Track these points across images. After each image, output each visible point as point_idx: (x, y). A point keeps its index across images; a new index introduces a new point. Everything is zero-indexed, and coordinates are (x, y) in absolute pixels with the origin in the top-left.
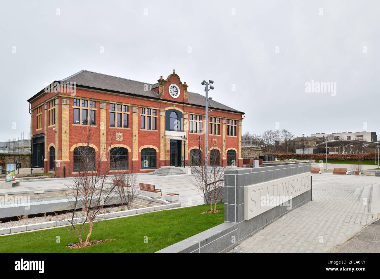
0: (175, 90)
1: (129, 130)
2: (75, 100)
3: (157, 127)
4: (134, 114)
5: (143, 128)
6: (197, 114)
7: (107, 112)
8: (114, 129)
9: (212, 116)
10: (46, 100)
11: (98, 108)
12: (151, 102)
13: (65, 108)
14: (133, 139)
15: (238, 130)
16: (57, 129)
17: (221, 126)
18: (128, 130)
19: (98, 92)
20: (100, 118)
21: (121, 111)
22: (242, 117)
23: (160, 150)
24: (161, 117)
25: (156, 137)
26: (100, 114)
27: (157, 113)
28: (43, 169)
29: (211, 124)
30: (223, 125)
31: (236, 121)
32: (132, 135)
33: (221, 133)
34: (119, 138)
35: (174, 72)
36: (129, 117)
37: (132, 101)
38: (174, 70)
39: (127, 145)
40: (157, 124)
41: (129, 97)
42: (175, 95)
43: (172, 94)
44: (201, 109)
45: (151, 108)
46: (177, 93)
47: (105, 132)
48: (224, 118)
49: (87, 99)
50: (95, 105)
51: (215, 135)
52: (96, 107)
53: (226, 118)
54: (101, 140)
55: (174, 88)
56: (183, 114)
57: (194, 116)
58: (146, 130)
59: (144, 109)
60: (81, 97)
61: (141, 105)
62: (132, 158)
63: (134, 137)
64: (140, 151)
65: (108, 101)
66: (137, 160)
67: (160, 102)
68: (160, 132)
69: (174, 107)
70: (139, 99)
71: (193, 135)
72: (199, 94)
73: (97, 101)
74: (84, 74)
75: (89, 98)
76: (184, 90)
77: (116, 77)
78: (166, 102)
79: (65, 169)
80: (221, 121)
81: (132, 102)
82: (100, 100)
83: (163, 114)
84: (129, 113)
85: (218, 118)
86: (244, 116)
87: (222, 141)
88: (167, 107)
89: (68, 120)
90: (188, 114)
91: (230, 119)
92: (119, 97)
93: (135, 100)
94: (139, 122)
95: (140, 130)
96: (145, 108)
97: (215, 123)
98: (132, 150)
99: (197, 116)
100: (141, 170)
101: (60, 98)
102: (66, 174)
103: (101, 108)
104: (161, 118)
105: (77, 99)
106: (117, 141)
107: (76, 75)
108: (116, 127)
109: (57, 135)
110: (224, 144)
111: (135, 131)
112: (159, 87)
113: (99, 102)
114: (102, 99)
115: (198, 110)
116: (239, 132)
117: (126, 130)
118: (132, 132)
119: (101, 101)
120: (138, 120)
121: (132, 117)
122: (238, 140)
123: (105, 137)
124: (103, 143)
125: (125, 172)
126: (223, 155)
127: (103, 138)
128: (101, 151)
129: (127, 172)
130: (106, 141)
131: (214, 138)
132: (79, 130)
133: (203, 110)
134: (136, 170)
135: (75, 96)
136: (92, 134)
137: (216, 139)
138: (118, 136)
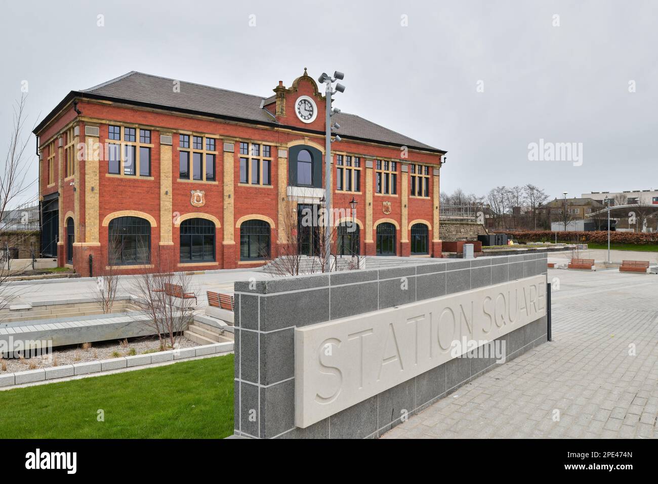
0: (307, 108)
1: (217, 186)
2: (111, 128)
3: (272, 179)
4: (226, 154)
5: (245, 182)
6: (351, 155)
7: (174, 151)
8: (188, 184)
9: (381, 159)
10: (61, 130)
11: (155, 142)
12: (261, 131)
14: (226, 203)
15: (433, 185)
16: (76, 184)
17: (398, 177)
18: (215, 186)
19: (157, 113)
20: (159, 164)
21: (202, 149)
22: (440, 159)
23: (277, 224)
24: (279, 160)
25: (269, 200)
26: (159, 155)
27: (272, 153)
28: (55, 260)
29: (380, 174)
30: (403, 176)
31: (428, 167)
32: (223, 194)
33: (398, 191)
34: (197, 201)
35: (306, 72)
36: (217, 160)
37: (224, 129)
38: (306, 69)
39: (212, 214)
40: (272, 174)
41: (217, 122)
42: (307, 118)
43: (302, 116)
44: (358, 144)
45: (259, 142)
46: (311, 113)
47: (170, 190)
48: (404, 162)
49: (134, 126)
50: (150, 137)
51: (387, 195)
52: (152, 141)
53: (409, 163)
54: (162, 205)
55: (305, 103)
56: (323, 154)
57: (345, 158)
58: (250, 185)
59: (246, 145)
60: (123, 122)
61: (240, 138)
62: (223, 239)
63: (226, 198)
64: (238, 225)
65: (175, 129)
66: (233, 242)
67: (277, 131)
68: (278, 190)
69: (306, 141)
70: (236, 125)
71: (344, 194)
72: (357, 117)
73: (154, 130)
74: (134, 78)
75: (139, 124)
77: (197, 85)
78: (290, 130)
79: (91, 260)
80: (398, 168)
81: (222, 132)
82: (159, 127)
83: (283, 154)
84: (216, 153)
85: (393, 162)
86: (445, 158)
87: (401, 207)
88: (291, 140)
89: (98, 166)
90: (333, 155)
91: (416, 163)
92: (196, 122)
93: (228, 128)
94: (237, 170)
95: (239, 185)
96: (248, 144)
97: (387, 172)
98: (222, 224)
99: (351, 157)
100: (240, 263)
101: (81, 124)
102: (93, 270)
103: (161, 143)
104: (279, 162)
105: (114, 126)
106: (194, 206)
107: (117, 80)
108: (191, 180)
109: (77, 195)
110: (405, 212)
111: (229, 188)
112: (275, 102)
113: (158, 131)
114: (162, 125)
115: (353, 146)
116: (435, 189)
117: (211, 185)
118: (223, 189)
119: (162, 129)
120: (235, 167)
121: (222, 160)
122: (433, 205)
123: (170, 198)
124: (166, 210)
125: (209, 266)
126: (403, 233)
127: (165, 201)
128: (162, 226)
129: (214, 266)
130: (171, 207)
131: (385, 201)
132: (120, 186)
133: (362, 147)
134: (230, 263)
135: (110, 120)
136: (144, 193)
137: (389, 202)
138: (195, 198)
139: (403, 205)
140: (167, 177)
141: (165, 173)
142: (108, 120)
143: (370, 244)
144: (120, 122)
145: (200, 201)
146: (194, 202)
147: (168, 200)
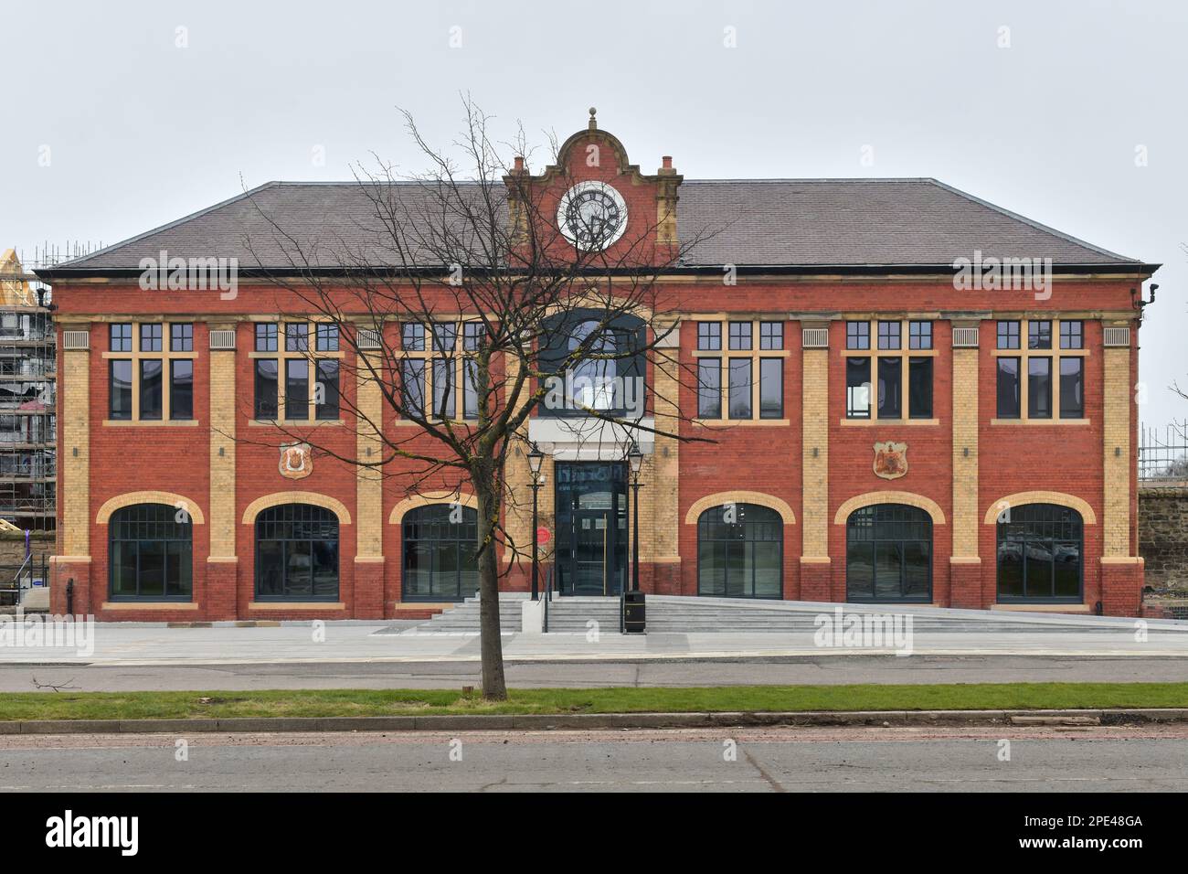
0: (599, 213)
1: (342, 430)
2: (116, 330)
4: (362, 356)
7: (238, 361)
8: (272, 429)
11: (201, 347)
13: (75, 363)
14: (361, 467)
15: (1102, 380)
18: (335, 429)
20: (210, 390)
21: (308, 349)
22: (1130, 293)
26: (211, 372)
30: (956, 359)
32: (355, 446)
33: (937, 407)
34: (292, 466)
35: (591, 121)
36: (342, 372)
37: (356, 298)
38: (593, 112)
39: (329, 495)
41: (338, 286)
43: (579, 236)
47: (230, 446)
48: (964, 317)
49: (158, 320)
51: (893, 422)
52: (195, 345)
54: (212, 478)
56: (649, 325)
58: (427, 422)
60: (133, 315)
62: (355, 550)
63: (362, 457)
64: (395, 519)
65: (242, 315)
66: (378, 558)
69: (592, 297)
71: (723, 429)
73: (197, 322)
75: (165, 315)
76: (658, 199)
79: (70, 588)
81: (352, 305)
82: (207, 314)
84: (342, 354)
85: (915, 321)
86: (1155, 289)
87: (948, 455)
89: (87, 406)
90: (679, 325)
93: (365, 294)
94: (389, 389)
95: (400, 423)
96: (424, 325)
97: (890, 353)
98: (354, 517)
99: (750, 323)
100: (400, 606)
101: (58, 329)
102: (75, 609)
103: (211, 347)
104: (508, 361)
105: (121, 324)
106: (285, 478)
108: (280, 421)
110: (966, 470)
111: (369, 434)
113: (205, 323)
114: (214, 309)
117: (326, 428)
118: (355, 437)
119: (212, 318)
120: (386, 383)
121: (355, 371)
122: (1104, 443)
123: (230, 463)
124: (220, 488)
125: (323, 611)
126: (955, 535)
127: (219, 469)
128: (212, 522)
129: (334, 611)
130: (233, 481)
131: (883, 441)
132: (129, 442)
133: (789, 291)
134: (369, 605)
135: (108, 315)
136: (179, 454)
137: (898, 441)
138: (289, 459)
139: (957, 450)
140: (223, 418)
141: (219, 410)
142: (105, 315)
143: (813, 569)
144: (127, 315)
145: (299, 465)
146: (287, 469)
147: (227, 466)
